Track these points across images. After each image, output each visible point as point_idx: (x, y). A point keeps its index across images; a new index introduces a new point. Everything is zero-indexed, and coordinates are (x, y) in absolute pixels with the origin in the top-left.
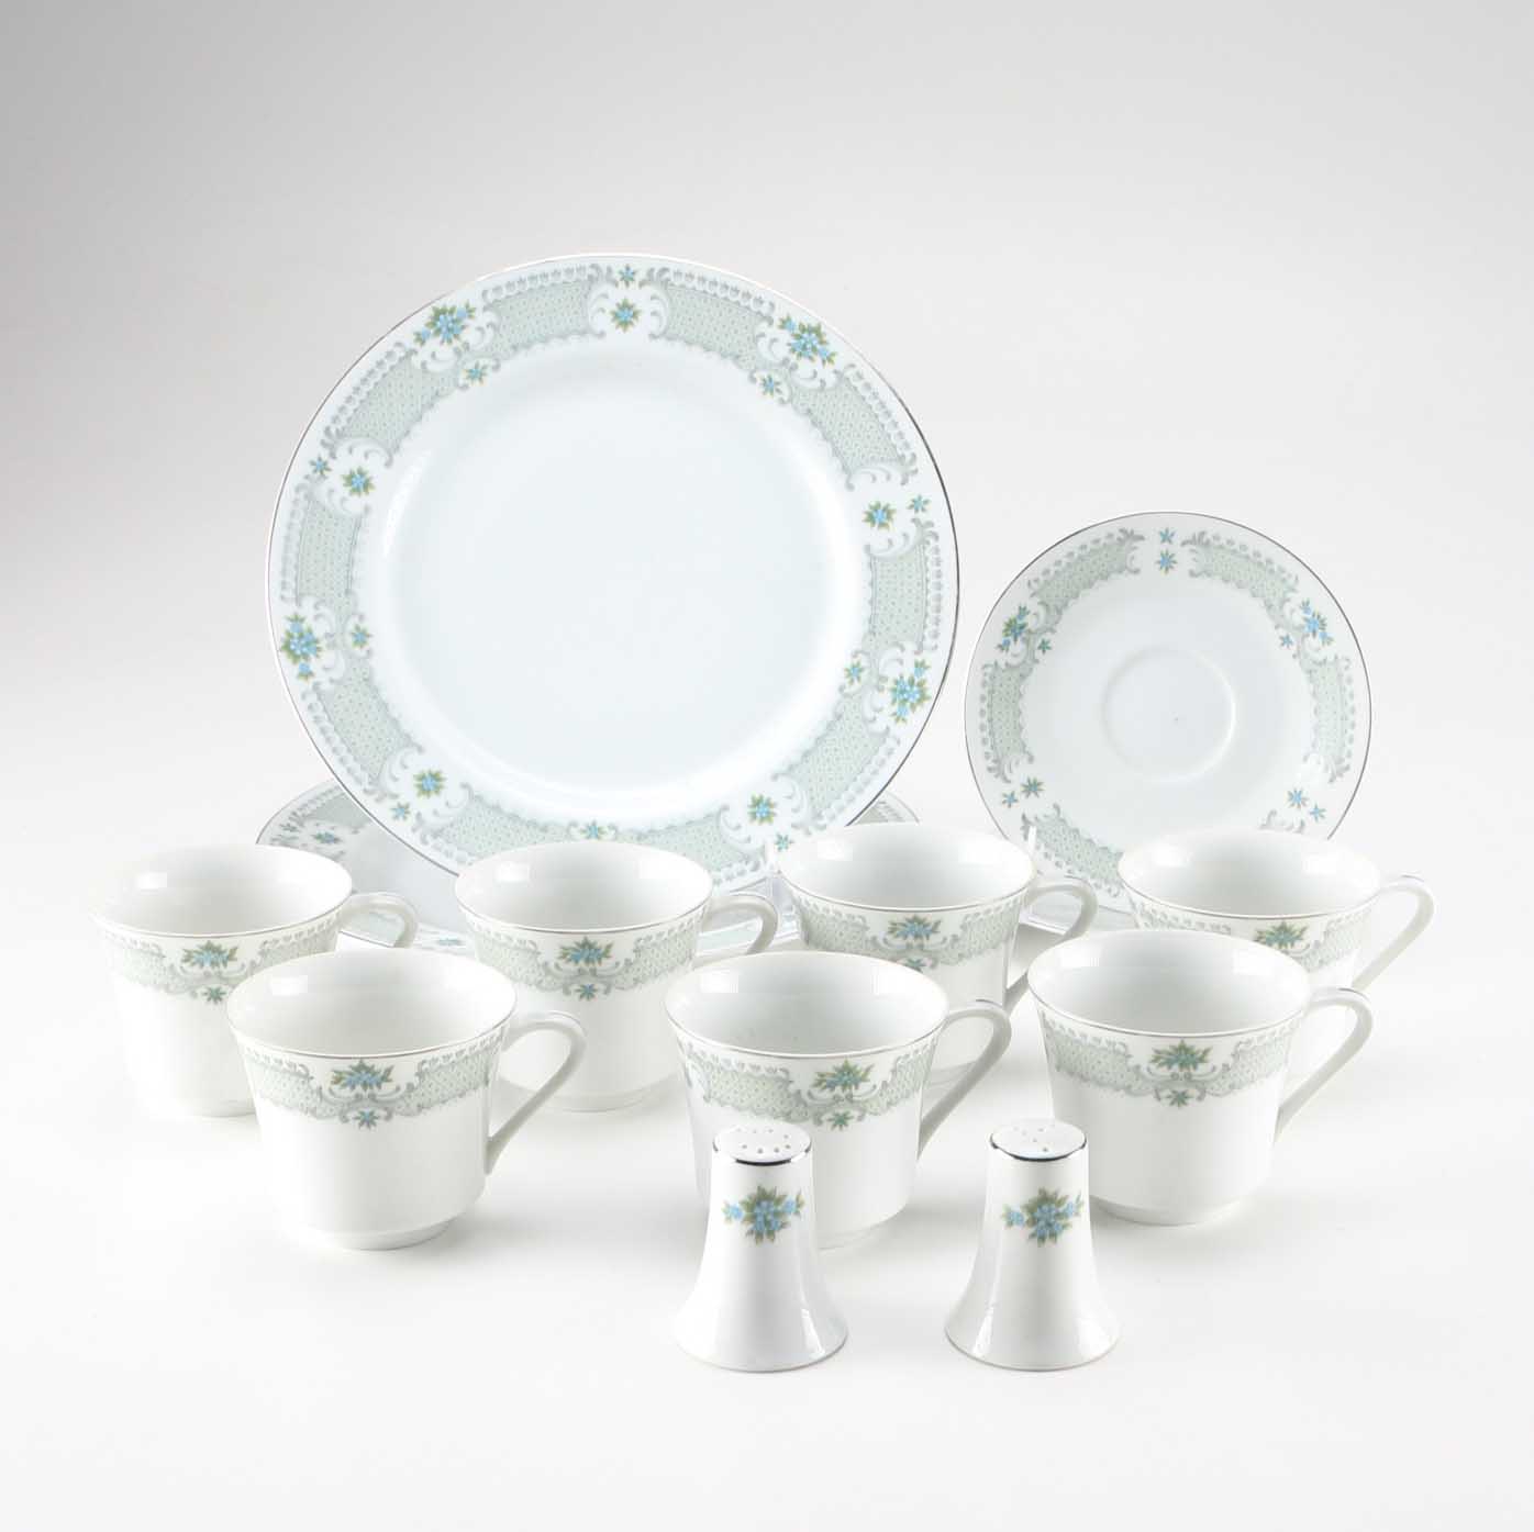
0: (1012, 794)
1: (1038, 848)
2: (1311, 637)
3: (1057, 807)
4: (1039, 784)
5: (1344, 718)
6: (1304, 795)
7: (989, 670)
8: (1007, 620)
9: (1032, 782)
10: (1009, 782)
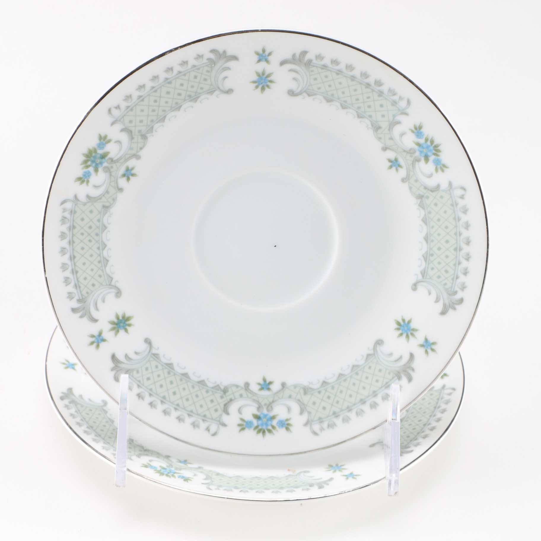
0: (100, 334)
1: (130, 389)
2: (423, 163)
3: (148, 341)
4: (128, 319)
5: (458, 249)
6: (413, 325)
7: (68, 205)
8: (86, 151)
9: (121, 318)
10: (95, 321)
